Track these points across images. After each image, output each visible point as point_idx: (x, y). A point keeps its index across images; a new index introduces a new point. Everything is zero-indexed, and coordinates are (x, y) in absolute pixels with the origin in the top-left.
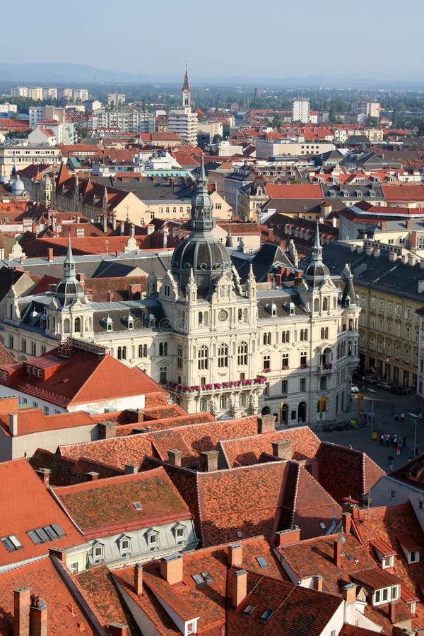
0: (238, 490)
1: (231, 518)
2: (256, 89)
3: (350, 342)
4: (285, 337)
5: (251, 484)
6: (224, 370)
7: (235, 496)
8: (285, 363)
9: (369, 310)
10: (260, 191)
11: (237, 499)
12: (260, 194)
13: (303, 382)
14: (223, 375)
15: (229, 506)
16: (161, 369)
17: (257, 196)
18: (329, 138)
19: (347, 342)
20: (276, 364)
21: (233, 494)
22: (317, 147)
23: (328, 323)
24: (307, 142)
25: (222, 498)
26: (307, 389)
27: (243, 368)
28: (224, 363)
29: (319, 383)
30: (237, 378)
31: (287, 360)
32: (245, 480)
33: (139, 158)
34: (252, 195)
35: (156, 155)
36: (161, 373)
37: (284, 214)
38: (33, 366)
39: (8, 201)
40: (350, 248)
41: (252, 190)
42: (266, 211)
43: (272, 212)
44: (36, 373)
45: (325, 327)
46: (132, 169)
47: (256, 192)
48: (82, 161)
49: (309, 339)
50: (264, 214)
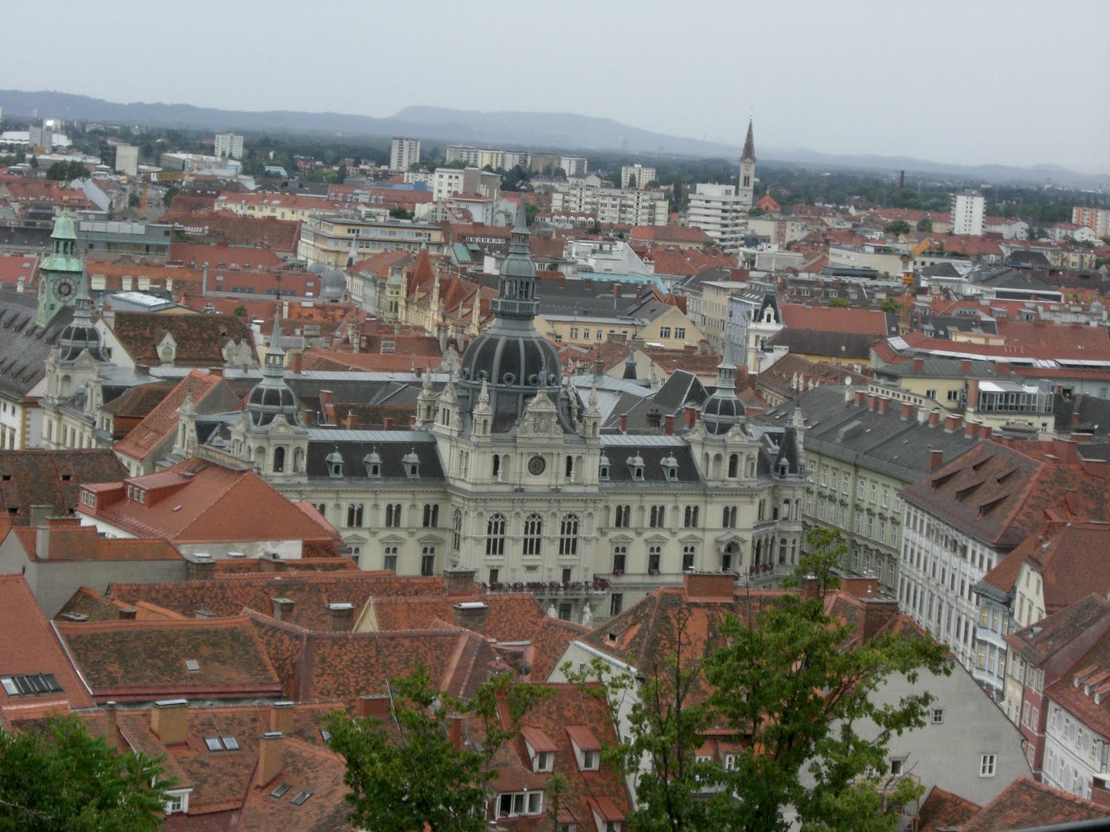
0: (372, 666)
1: (354, 707)
2: (903, 172)
3: (784, 541)
4: (657, 517)
5: (396, 660)
6: (532, 559)
7: (365, 674)
8: (654, 563)
9: (853, 501)
10: (769, 316)
11: (368, 680)
12: (769, 320)
14: (531, 568)
15: (352, 689)
16: (425, 550)
17: (764, 324)
19: (778, 540)
20: (637, 562)
21: (363, 672)
23: (737, 499)
25: (342, 675)
27: (568, 559)
28: (532, 547)
30: (556, 577)
31: (658, 557)
32: (387, 653)
33: (574, 250)
34: (754, 321)
35: (606, 247)
36: (424, 558)
37: (802, 356)
38: (134, 486)
39: (311, 304)
40: (843, 396)
41: (755, 315)
42: (771, 350)
43: (780, 352)
44: (138, 497)
45: (730, 506)
46: (554, 267)
47: (762, 317)
48: (473, 251)
49: (700, 524)
50: (768, 354)
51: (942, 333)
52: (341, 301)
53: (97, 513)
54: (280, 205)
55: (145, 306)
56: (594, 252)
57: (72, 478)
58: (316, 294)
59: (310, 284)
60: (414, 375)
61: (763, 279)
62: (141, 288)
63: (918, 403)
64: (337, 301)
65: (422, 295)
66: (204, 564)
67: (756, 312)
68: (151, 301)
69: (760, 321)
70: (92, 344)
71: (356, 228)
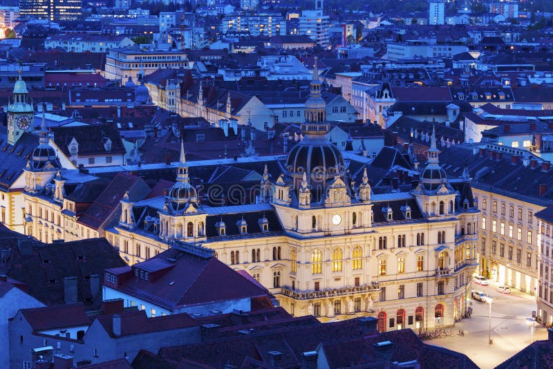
4: (401, 242)
6: (338, 275)
8: (401, 267)
10: (386, 94)
12: (386, 97)
13: (420, 286)
14: (338, 280)
16: (275, 274)
17: (384, 99)
18: (464, 40)
19: (465, 246)
20: (392, 268)
22: (450, 49)
23: (445, 226)
24: (439, 43)
26: (424, 293)
27: (358, 272)
28: (338, 267)
29: (437, 288)
30: (352, 283)
31: (403, 264)
33: (265, 61)
34: (378, 97)
35: (283, 59)
36: (274, 278)
37: (410, 117)
38: (140, 270)
39: (132, 107)
40: (472, 151)
41: (378, 94)
42: (393, 115)
43: (398, 115)
44: (144, 277)
45: (441, 231)
46: (258, 73)
47: (382, 95)
48: (208, 66)
49: (426, 243)
50: (391, 117)
51: (482, 96)
52: (147, 103)
53: (119, 288)
54: (81, 41)
55: (57, 122)
56: (277, 62)
57: (84, 258)
58: (133, 100)
59: (129, 95)
60: (233, 159)
61: (371, 70)
62: (48, 109)
63: (520, 154)
64: (145, 103)
65: (191, 95)
66: (213, 328)
67: (379, 92)
68: (57, 118)
69: (381, 97)
70: (52, 158)
71: (139, 56)
